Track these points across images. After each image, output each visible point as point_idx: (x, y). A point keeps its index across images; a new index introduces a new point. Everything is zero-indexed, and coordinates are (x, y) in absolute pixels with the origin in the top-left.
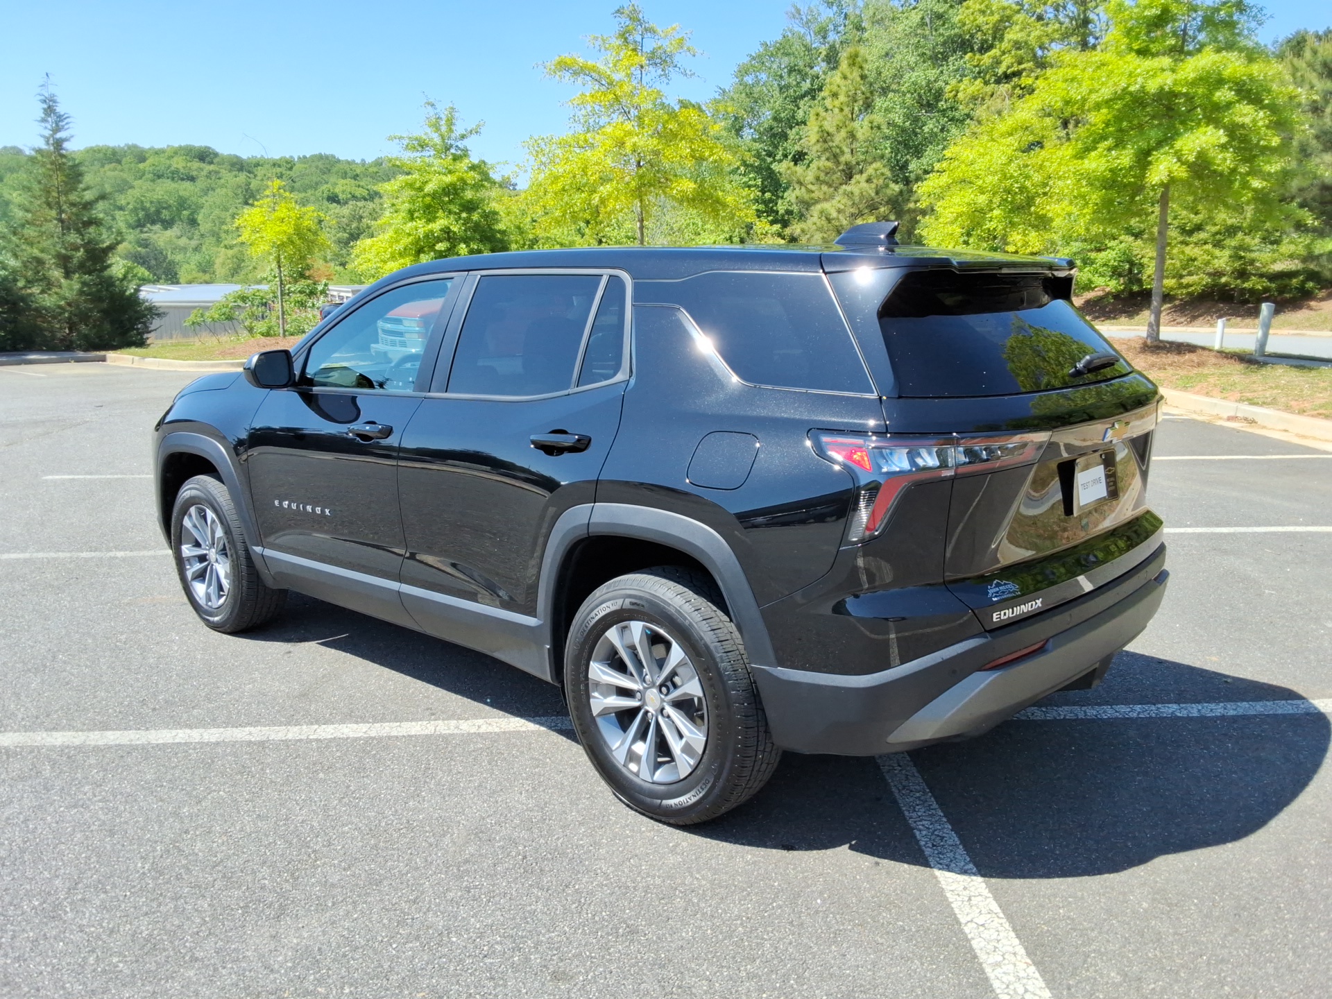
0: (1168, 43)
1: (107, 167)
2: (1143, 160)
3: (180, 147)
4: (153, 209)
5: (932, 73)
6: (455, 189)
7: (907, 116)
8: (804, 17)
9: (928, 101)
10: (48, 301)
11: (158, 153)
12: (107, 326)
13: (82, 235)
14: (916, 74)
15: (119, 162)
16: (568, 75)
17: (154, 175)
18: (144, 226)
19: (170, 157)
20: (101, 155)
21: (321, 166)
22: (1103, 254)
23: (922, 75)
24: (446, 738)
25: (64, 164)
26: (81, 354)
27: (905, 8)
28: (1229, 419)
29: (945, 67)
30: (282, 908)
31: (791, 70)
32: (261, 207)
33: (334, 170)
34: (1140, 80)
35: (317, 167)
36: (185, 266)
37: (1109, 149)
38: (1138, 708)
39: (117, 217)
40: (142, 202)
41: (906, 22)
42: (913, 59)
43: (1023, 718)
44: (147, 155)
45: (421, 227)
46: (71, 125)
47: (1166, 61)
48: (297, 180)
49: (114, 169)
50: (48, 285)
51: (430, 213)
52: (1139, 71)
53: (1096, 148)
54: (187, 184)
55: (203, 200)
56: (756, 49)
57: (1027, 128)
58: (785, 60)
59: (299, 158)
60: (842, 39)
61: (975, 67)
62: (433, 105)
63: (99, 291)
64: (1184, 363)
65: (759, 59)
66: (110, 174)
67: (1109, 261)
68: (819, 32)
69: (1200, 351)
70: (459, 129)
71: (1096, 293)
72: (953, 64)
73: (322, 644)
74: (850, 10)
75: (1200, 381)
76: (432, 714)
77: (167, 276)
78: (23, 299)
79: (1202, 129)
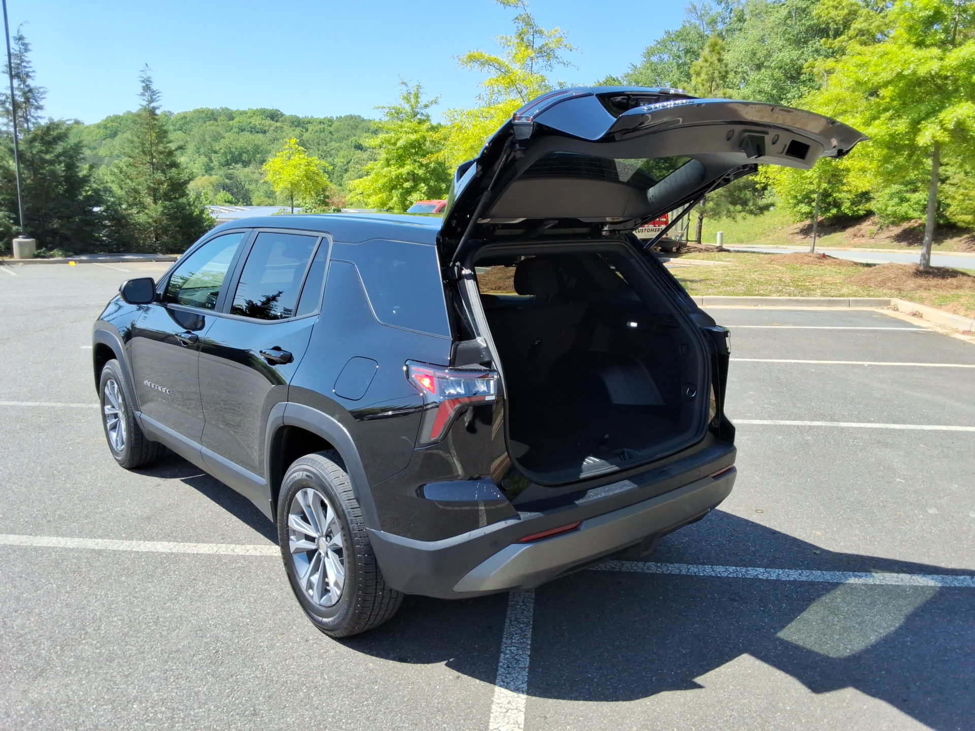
0: (938, 37)
1: (208, 123)
2: (915, 127)
3: (257, 109)
4: (237, 153)
5: (795, 54)
6: (420, 144)
7: (775, 86)
8: (699, 12)
9: (791, 74)
10: (142, 218)
11: (242, 113)
12: (179, 237)
13: (165, 174)
14: (782, 54)
15: (216, 120)
16: (476, 65)
17: (239, 129)
18: (230, 165)
19: (250, 117)
20: (204, 115)
21: (352, 124)
22: (917, 195)
23: (788, 55)
24: (219, 558)
25: (156, 124)
26: (160, 256)
27: (776, 5)
28: (964, 333)
29: (805, 49)
30: (43, 671)
31: (687, 51)
32: (282, 156)
33: (360, 127)
34: (912, 66)
35: (349, 125)
36: (257, 193)
37: (891, 119)
38: (731, 569)
39: (213, 158)
40: (230, 148)
41: (776, 15)
42: (781, 43)
43: (639, 571)
44: (235, 115)
45: (394, 171)
46: (160, 98)
47: (936, 51)
48: (334, 133)
49: (213, 125)
50: (143, 207)
51: (401, 160)
52: (912, 59)
53: (879, 118)
54: (260, 136)
55: (270, 147)
56: (661, 36)
57: (840, 100)
58: (683, 45)
59: (337, 118)
60: (729, 27)
61: (829, 48)
62: (405, 84)
63: (175, 213)
64: (945, 286)
65: (663, 43)
66: (209, 128)
67: (920, 201)
68: (710, 23)
69: (960, 277)
70: (423, 100)
71: (913, 224)
72: (812, 47)
73: (182, 480)
74: (735, 6)
75: (953, 301)
76: (224, 538)
77: (244, 199)
78: (124, 217)
79: (962, 104)
